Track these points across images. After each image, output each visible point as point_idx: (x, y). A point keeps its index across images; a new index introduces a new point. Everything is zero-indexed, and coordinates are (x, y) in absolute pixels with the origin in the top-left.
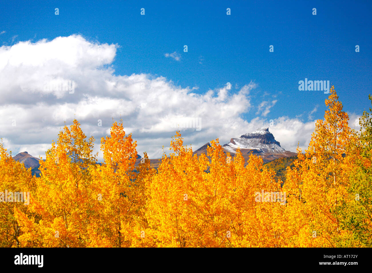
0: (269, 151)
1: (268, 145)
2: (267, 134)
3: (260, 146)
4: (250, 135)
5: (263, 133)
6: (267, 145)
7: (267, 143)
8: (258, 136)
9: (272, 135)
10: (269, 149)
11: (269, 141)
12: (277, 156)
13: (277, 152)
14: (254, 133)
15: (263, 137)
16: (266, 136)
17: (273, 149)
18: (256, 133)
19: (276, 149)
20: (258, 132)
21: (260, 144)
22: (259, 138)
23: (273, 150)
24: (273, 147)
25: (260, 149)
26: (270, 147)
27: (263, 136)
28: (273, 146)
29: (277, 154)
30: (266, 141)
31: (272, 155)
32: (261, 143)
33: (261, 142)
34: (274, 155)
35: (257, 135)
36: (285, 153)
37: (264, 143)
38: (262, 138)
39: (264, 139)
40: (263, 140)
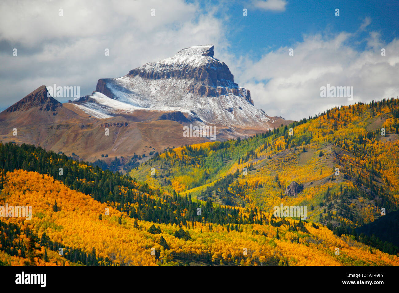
0: (218, 118)
1: (213, 100)
2: (211, 65)
3: (190, 103)
4: (158, 70)
5: (196, 61)
6: (210, 100)
7: (212, 94)
8: (183, 71)
9: (224, 67)
10: (218, 112)
11: (216, 85)
12: (246, 131)
13: (244, 120)
14: (168, 61)
15: (199, 74)
16: (207, 70)
17: (230, 110)
18: (175, 61)
19: (238, 111)
20: (182, 59)
21: (190, 95)
22: (185, 78)
23: (230, 113)
24: (230, 105)
25: (192, 112)
26: (219, 104)
27: (197, 72)
28: (230, 100)
29: (243, 126)
30: (207, 87)
31: (229, 130)
32: (193, 92)
33: (191, 89)
34: (236, 131)
35: (177, 68)
36: (269, 122)
37: (202, 92)
38: (197, 79)
39: (202, 80)
40: (200, 84)
